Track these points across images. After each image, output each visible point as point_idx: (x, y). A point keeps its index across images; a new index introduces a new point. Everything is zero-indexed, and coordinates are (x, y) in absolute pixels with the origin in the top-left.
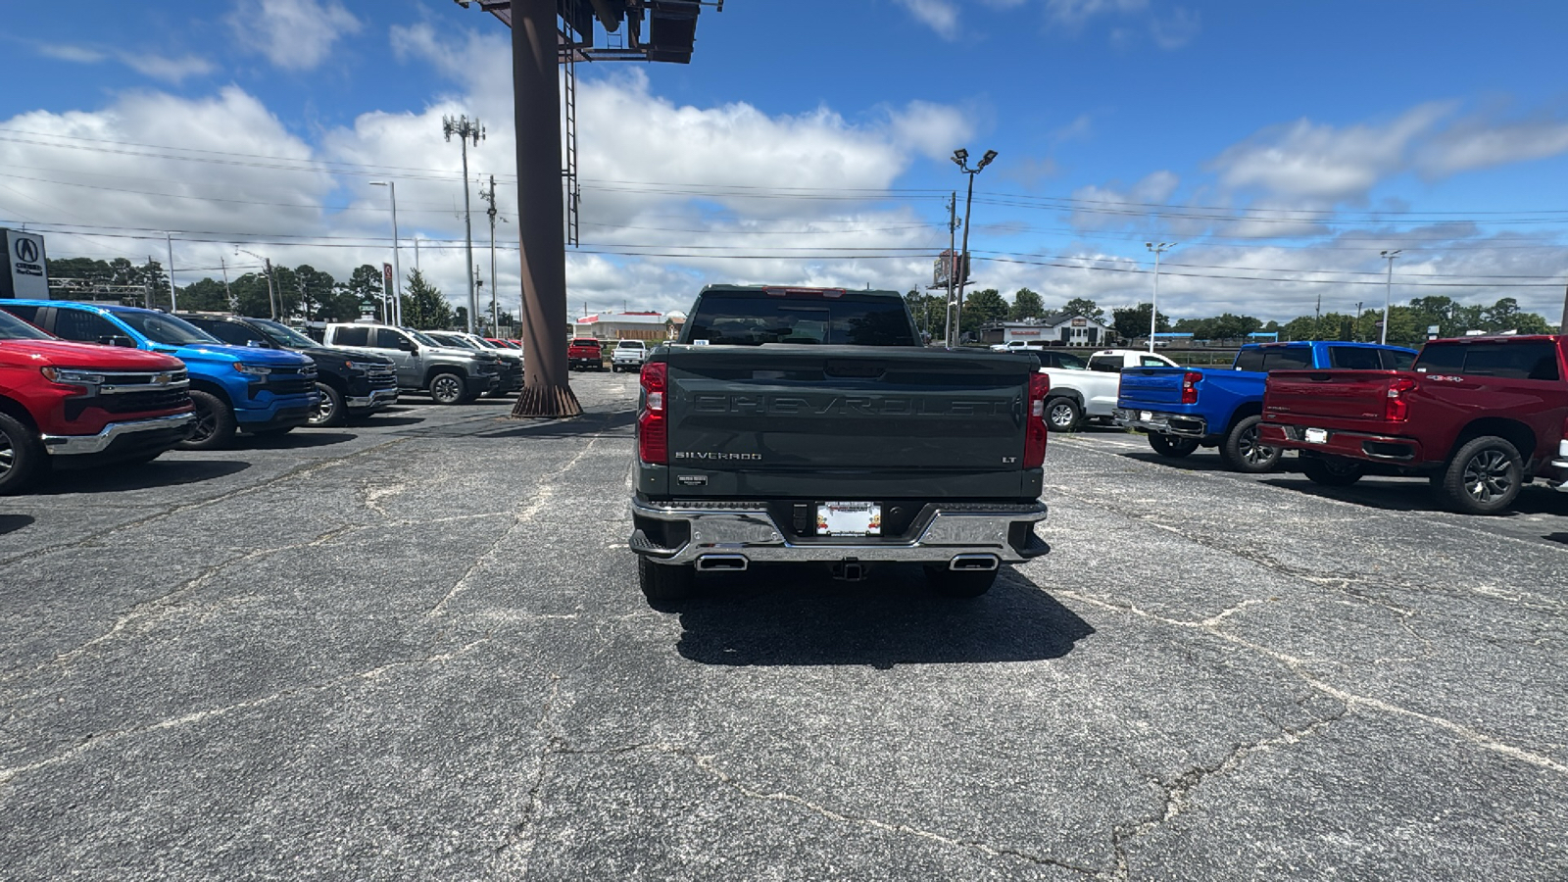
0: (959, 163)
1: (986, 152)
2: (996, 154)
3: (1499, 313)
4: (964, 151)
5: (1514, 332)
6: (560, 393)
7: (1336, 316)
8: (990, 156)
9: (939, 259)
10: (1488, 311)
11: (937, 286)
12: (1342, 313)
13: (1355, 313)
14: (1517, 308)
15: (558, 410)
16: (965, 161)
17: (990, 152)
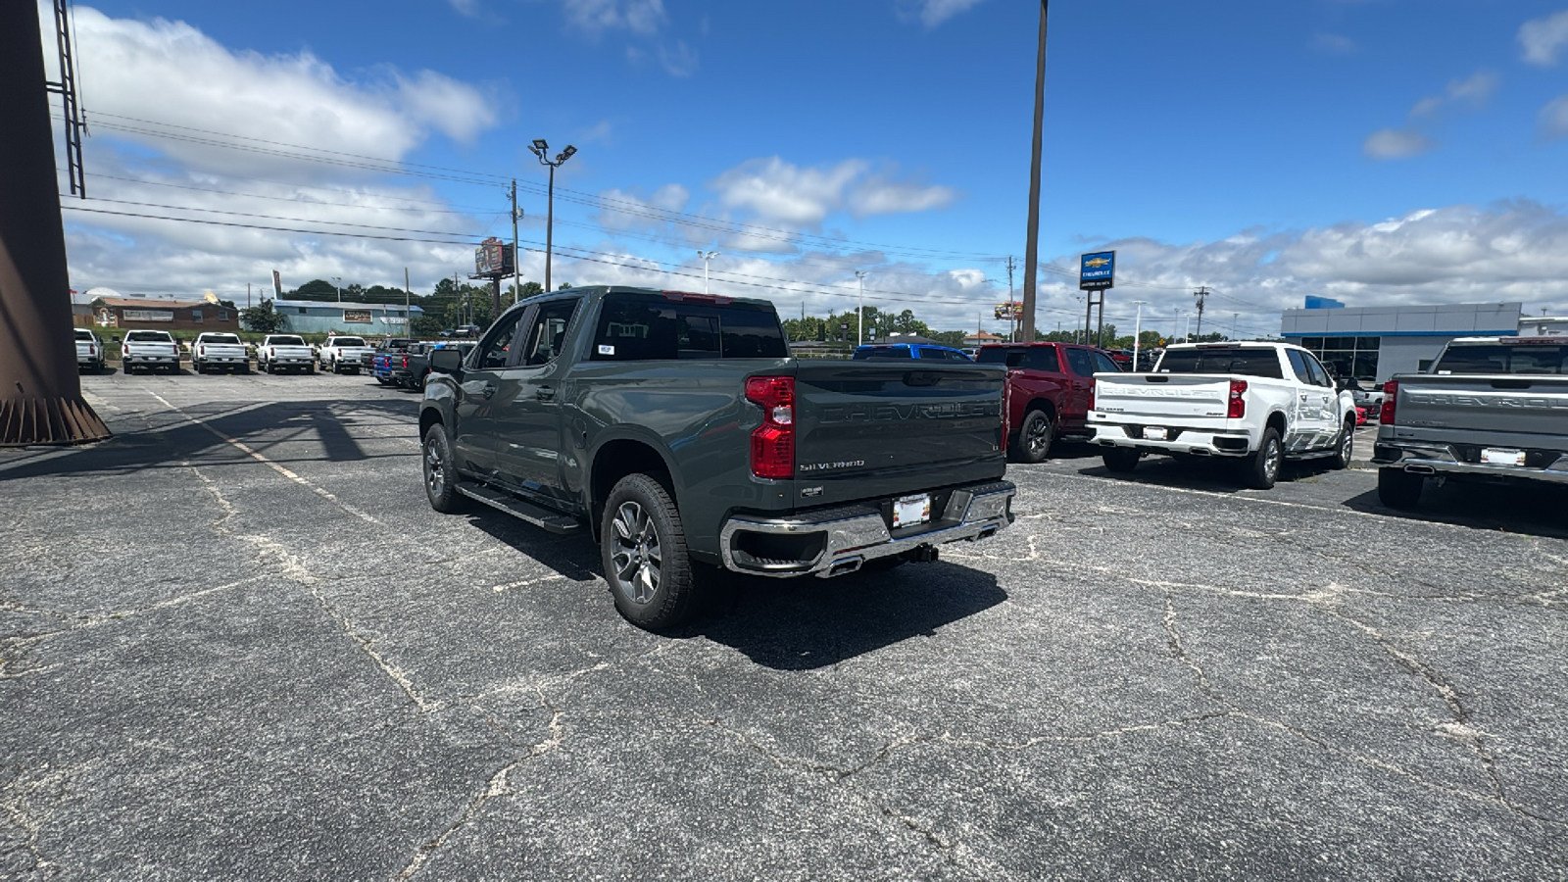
0: (537, 153)
1: (565, 147)
2: (575, 150)
3: (904, 320)
4: (544, 142)
5: (915, 334)
6: (71, 408)
7: (813, 319)
8: (571, 151)
9: (480, 247)
10: (898, 319)
11: (481, 276)
12: (817, 317)
13: (826, 317)
14: (913, 317)
15: (71, 433)
16: (545, 152)
17: (570, 147)
